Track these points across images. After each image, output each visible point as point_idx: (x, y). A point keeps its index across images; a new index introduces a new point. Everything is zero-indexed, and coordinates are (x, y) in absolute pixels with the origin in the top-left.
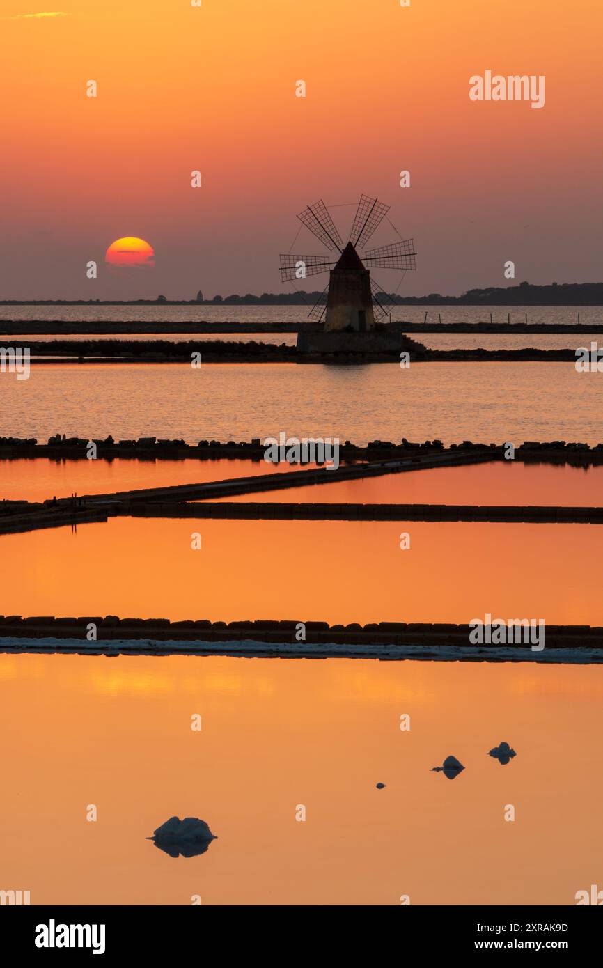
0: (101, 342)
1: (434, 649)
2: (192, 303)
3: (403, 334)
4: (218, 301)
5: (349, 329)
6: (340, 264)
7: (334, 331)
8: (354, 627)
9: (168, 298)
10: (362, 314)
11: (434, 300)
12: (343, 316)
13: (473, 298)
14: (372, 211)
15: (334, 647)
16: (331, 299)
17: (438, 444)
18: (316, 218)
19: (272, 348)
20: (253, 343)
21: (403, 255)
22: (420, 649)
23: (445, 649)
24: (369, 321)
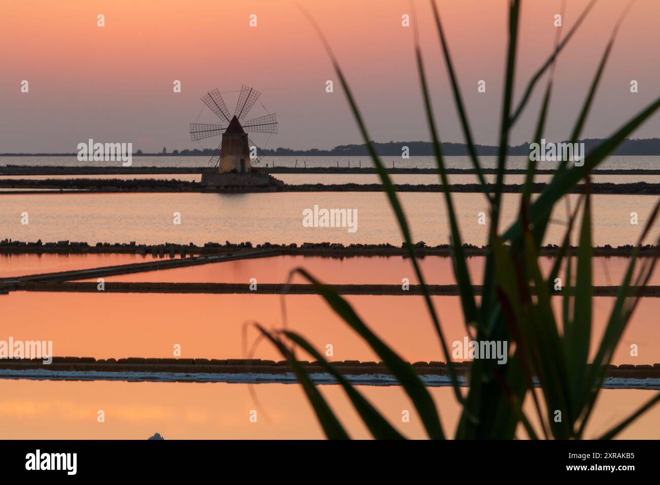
0: (78, 180)
1: (157, 375)
2: (159, 155)
3: (269, 174)
4: (175, 153)
5: (234, 171)
6: (229, 130)
7: (225, 173)
8: (112, 361)
9: (144, 152)
10: (243, 162)
11: (314, 153)
12: (230, 163)
13: (340, 151)
14: (249, 96)
15: (94, 373)
16: (222, 153)
17: (249, 245)
18: (213, 100)
19: (186, 184)
20: (174, 180)
21: (270, 124)
22: (148, 374)
23: (164, 374)
24: (247, 166)
